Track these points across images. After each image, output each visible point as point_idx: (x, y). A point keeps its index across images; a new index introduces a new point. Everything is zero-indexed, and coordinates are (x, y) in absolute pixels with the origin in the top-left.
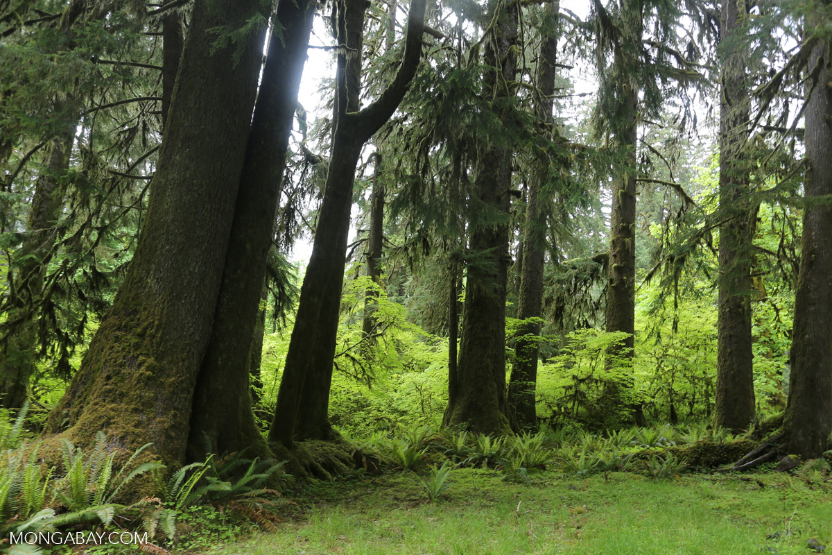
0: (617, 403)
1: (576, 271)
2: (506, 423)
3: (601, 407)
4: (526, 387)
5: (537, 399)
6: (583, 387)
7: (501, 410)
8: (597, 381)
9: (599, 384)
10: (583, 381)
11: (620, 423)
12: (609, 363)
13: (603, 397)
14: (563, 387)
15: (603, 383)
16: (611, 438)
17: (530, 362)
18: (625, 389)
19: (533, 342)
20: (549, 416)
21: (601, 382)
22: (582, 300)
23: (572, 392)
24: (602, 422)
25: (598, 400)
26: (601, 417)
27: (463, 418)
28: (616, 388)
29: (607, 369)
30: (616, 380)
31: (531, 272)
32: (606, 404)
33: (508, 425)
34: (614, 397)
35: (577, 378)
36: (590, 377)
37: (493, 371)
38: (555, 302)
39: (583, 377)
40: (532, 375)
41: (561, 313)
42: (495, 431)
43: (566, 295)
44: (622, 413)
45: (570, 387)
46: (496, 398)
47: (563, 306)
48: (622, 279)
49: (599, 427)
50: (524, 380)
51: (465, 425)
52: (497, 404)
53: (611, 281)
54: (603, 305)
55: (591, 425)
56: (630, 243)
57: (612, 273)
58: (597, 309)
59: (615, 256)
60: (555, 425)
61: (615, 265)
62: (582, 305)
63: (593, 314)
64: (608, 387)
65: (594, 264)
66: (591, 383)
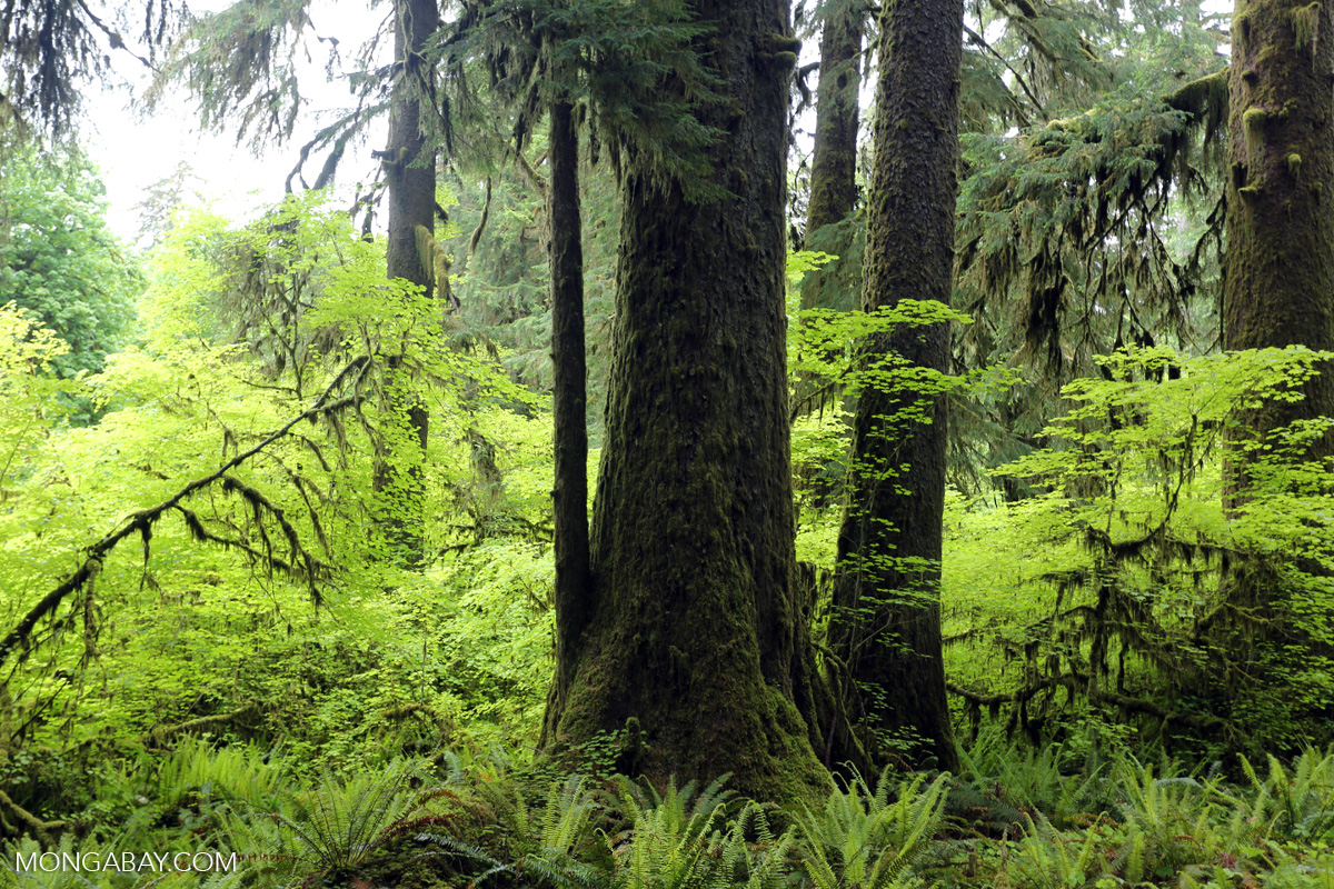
0: (1280, 636)
1: (1101, 146)
2: (793, 730)
3: (1214, 655)
4: (894, 579)
5: (949, 628)
6: (1134, 577)
7: (770, 675)
8: (1188, 552)
9: (1198, 562)
10: (1130, 550)
11: (1297, 716)
12: (1240, 484)
13: (1219, 616)
14: (1049, 577)
15: (1216, 560)
16: (1264, 791)
17: (904, 480)
18: (1311, 582)
19: (908, 397)
20: (1012, 692)
21: (1207, 552)
22: (1129, 263)
23: (1086, 596)
24: (1225, 714)
25: (1202, 628)
26: (1216, 695)
27: (609, 713)
28: (1273, 575)
29: (1234, 504)
30: (1272, 545)
31: (905, 132)
32: (1236, 641)
33: (804, 741)
34: (1268, 613)
35: (1106, 542)
36: (1156, 537)
37: (734, 512)
38: (1025, 274)
39: (1135, 534)
40: (923, 532)
41: (1050, 313)
42: (742, 770)
43: (1068, 247)
44: (1303, 677)
45: (1078, 578)
46: (747, 625)
47: (1058, 290)
48: (1284, 166)
49: (1212, 733)
50: (883, 550)
51: (616, 743)
52: (754, 653)
53: (1240, 175)
54: (1211, 278)
55: (1178, 724)
56: (1314, 20)
57: (1240, 143)
58: (1188, 290)
59: (1252, 79)
60: (1038, 724)
61: (1253, 110)
62: (1130, 281)
63: (1174, 312)
64: (1240, 574)
65: (1173, 118)
66: (1167, 558)
